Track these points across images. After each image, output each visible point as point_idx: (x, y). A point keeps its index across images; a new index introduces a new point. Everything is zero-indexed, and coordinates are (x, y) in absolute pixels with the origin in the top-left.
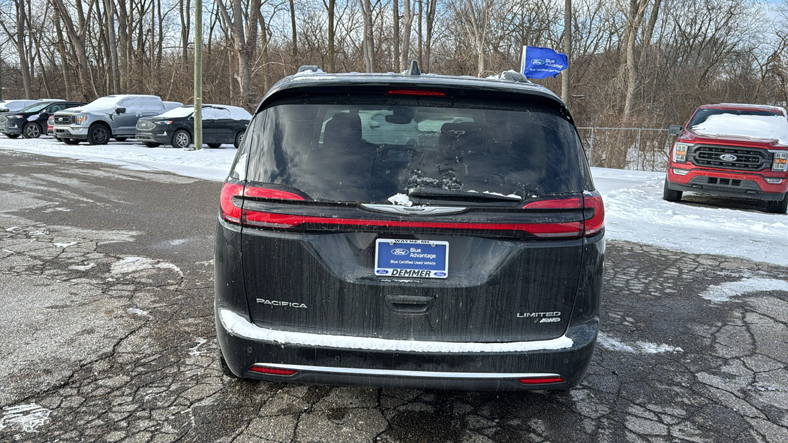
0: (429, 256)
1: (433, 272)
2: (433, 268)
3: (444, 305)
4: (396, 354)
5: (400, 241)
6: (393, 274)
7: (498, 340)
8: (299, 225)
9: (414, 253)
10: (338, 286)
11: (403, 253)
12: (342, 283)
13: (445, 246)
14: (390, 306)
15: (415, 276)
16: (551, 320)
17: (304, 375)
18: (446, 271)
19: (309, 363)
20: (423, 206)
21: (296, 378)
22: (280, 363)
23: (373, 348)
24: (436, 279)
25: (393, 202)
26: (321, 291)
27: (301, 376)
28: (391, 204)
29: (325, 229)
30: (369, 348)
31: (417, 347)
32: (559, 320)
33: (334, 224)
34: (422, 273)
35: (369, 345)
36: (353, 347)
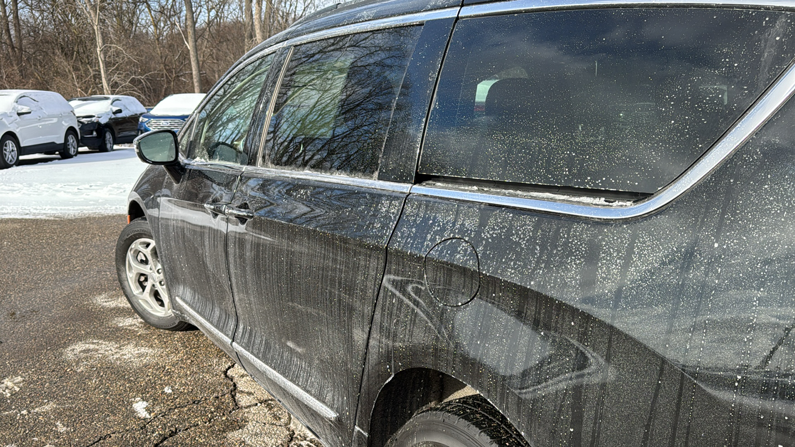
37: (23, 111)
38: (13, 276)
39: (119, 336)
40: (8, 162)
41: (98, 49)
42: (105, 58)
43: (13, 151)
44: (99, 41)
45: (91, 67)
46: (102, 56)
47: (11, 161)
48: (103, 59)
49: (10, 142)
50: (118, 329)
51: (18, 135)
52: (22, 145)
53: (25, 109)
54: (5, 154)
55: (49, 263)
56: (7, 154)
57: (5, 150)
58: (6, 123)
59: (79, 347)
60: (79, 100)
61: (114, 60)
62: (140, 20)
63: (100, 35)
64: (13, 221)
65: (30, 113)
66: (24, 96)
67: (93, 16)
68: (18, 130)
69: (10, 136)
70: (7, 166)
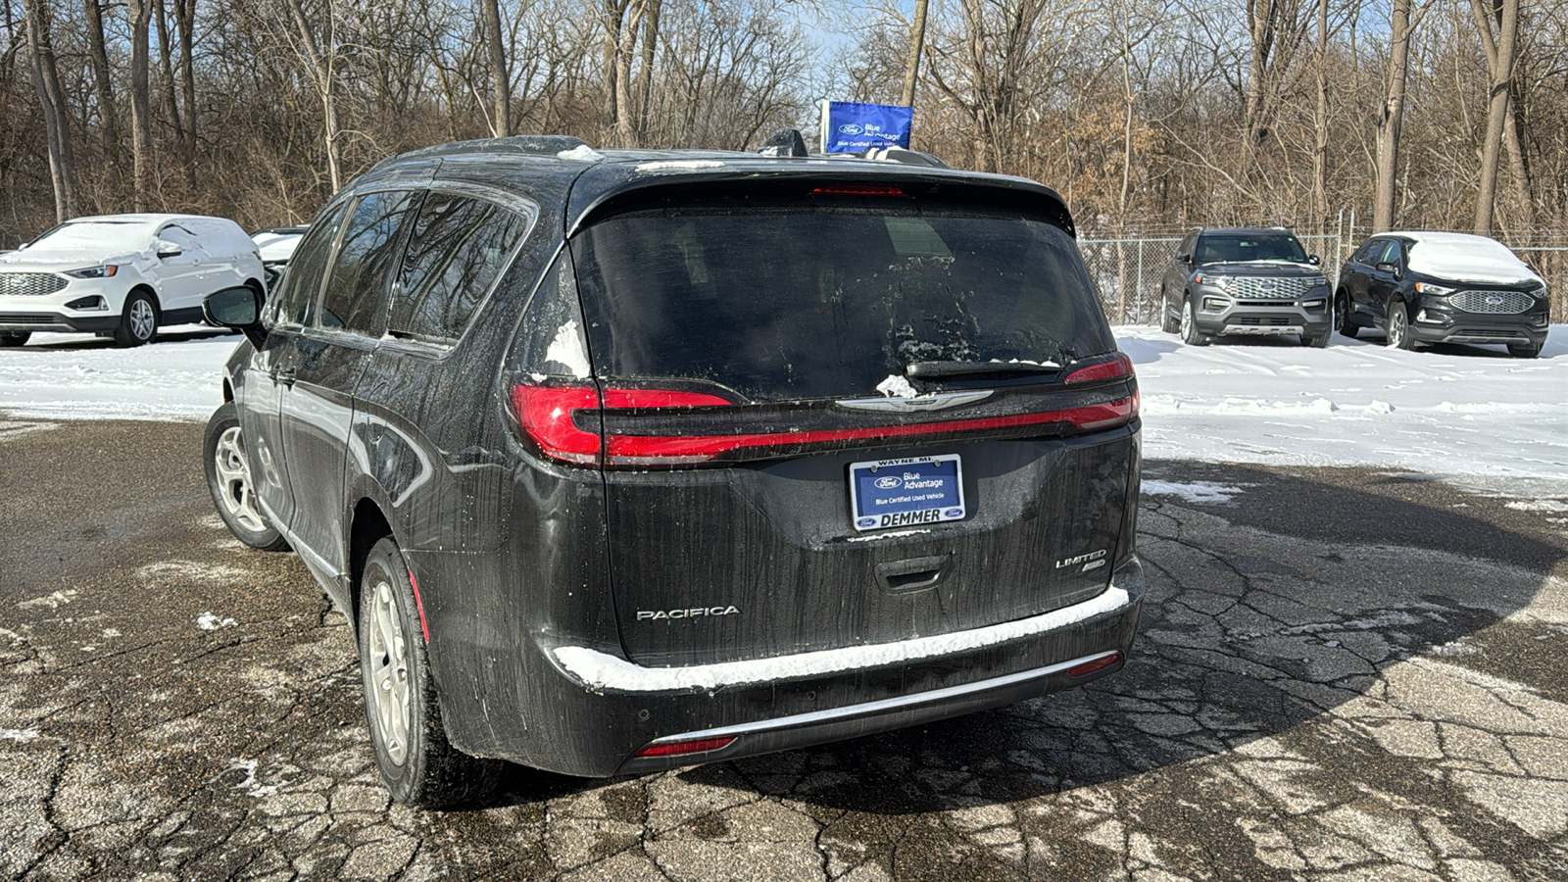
0: (933, 484)
1: (943, 510)
2: (943, 503)
3: (963, 565)
4: (907, 666)
5: (888, 463)
6: (883, 524)
7: (1034, 612)
8: (727, 454)
9: (910, 481)
10: (797, 559)
11: (893, 484)
12: (804, 551)
13: (955, 462)
14: (884, 583)
15: (916, 522)
16: (1095, 565)
17: (750, 740)
18: (962, 507)
19: (762, 715)
20: (933, 394)
21: (734, 750)
22: (707, 728)
23: (869, 664)
24: (947, 522)
25: (886, 393)
26: (767, 575)
27: (743, 744)
28: (883, 395)
29: (774, 455)
30: (863, 664)
31: (935, 647)
32: (1104, 562)
33: (793, 444)
34: (926, 516)
35: (861, 660)
36: (836, 670)
37: (168, 250)
38: (99, 492)
39: (213, 557)
40: (139, 336)
41: (329, 139)
42: (340, 154)
43: (147, 317)
44: (331, 123)
45: (317, 170)
46: (335, 150)
47: (143, 334)
48: (336, 157)
49: (143, 302)
50: (216, 550)
51: (158, 291)
52: (163, 308)
53: (171, 248)
54: (134, 323)
55: (154, 477)
56: (137, 321)
57: (135, 316)
58: (139, 270)
59: (157, 567)
60: (274, 232)
61: (358, 160)
62: (425, 80)
63: (332, 113)
64: (120, 423)
65: (179, 254)
66: (172, 225)
67: (321, 77)
68: (157, 283)
69: (143, 292)
70: (135, 342)
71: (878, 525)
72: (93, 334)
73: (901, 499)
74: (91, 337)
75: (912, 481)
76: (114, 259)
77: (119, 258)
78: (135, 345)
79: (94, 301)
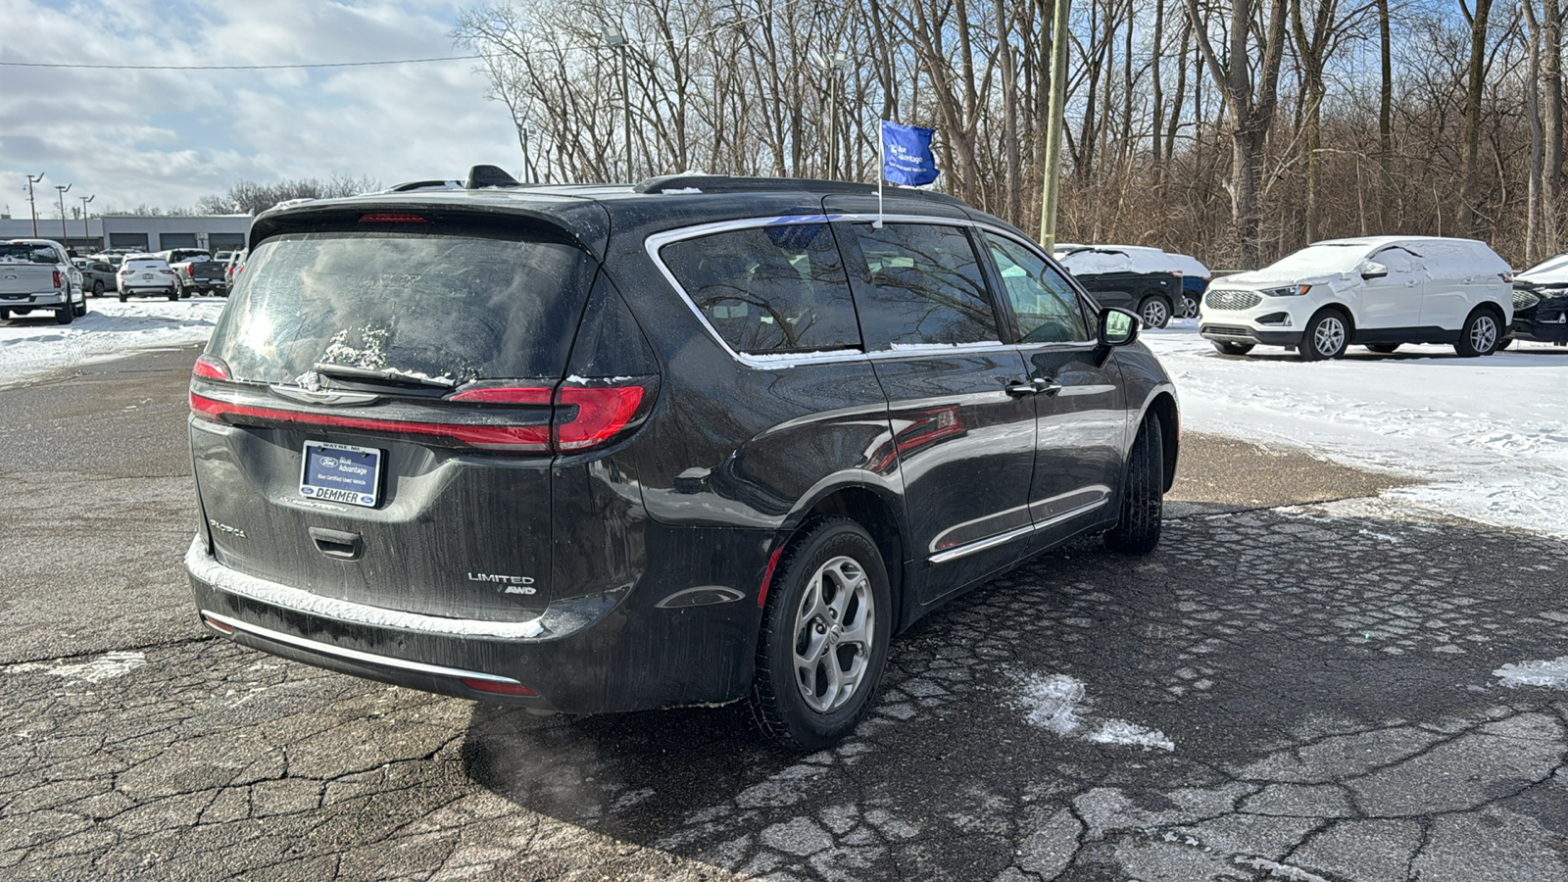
0: (358, 471)
1: (361, 495)
2: (361, 489)
3: (373, 548)
5: (330, 446)
6: (317, 495)
7: (448, 615)
8: (221, 416)
9: (343, 465)
11: (332, 464)
12: (266, 502)
13: (376, 456)
14: (316, 545)
15: (340, 500)
16: (519, 591)
18: (374, 496)
20: (330, 391)
24: (362, 506)
25: (300, 384)
28: (298, 386)
32: (533, 591)
34: (349, 496)
35: (308, 608)
37: (1374, 272)
40: (1322, 351)
43: (1336, 335)
47: (1327, 350)
49: (1334, 319)
51: (1353, 310)
52: (1359, 327)
53: (1380, 269)
54: (1319, 339)
56: (1324, 339)
57: (1320, 332)
65: (1384, 275)
66: (1395, 247)
68: (1354, 303)
69: (1339, 311)
70: (1317, 357)
71: (314, 495)
72: (1283, 348)
73: (335, 478)
74: (1280, 350)
75: (346, 466)
76: (1309, 279)
77: (1316, 278)
78: (1317, 360)
79: (1280, 317)
